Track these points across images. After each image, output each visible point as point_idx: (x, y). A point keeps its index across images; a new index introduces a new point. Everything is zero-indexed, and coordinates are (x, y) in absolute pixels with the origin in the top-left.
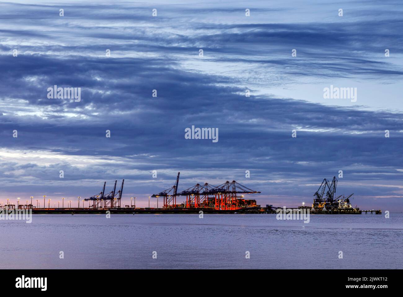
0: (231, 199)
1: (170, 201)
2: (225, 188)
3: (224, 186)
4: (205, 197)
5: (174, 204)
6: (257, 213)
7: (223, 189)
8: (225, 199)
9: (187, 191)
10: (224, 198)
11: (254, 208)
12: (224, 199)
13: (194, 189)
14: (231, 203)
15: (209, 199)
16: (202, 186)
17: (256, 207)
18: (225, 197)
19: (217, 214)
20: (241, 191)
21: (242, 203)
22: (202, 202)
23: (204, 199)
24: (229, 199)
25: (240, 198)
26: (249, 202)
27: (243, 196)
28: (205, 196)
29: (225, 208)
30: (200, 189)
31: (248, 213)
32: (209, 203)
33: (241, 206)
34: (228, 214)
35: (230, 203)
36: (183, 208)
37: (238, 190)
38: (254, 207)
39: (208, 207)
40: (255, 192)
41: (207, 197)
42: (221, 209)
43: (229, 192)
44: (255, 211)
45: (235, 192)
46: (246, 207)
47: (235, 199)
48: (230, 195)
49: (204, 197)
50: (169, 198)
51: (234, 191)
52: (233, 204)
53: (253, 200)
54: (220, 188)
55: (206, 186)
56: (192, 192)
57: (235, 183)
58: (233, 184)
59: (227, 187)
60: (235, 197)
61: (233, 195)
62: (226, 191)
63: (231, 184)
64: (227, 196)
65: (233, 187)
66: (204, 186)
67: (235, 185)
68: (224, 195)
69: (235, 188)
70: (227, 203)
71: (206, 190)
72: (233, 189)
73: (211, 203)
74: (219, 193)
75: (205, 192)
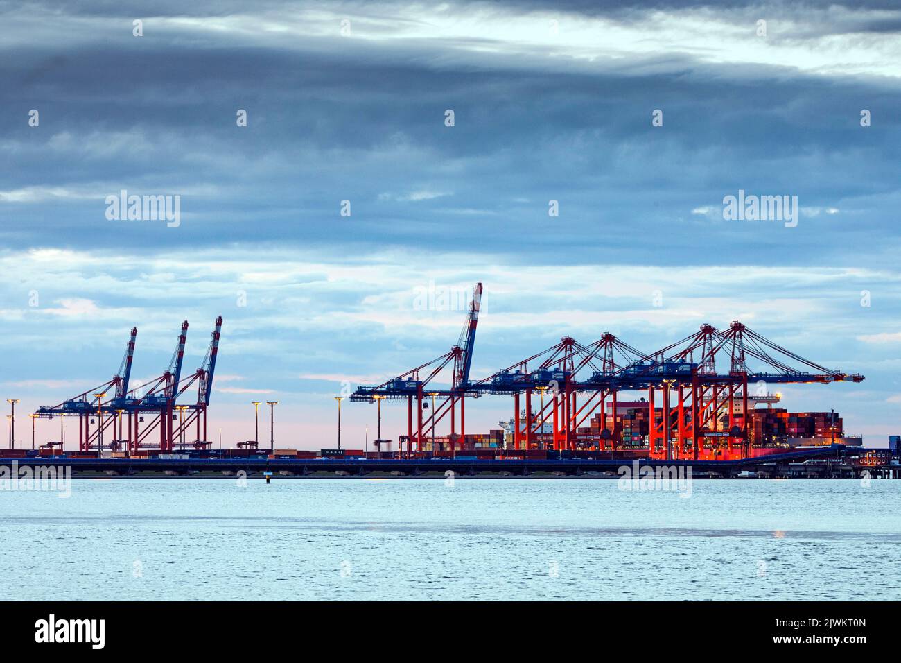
0: (726, 410)
1: (436, 417)
2: (696, 357)
3: (689, 350)
4: (602, 402)
5: (458, 431)
6: (844, 475)
7: (688, 360)
8: (696, 409)
9: (518, 373)
10: (689, 403)
11: (835, 452)
12: (690, 409)
13: (548, 363)
14: (725, 426)
15: (623, 411)
16: (585, 349)
17: (842, 447)
18: (696, 399)
20: (772, 371)
21: (776, 425)
22: (587, 424)
23: (598, 410)
24: (716, 409)
25: (764, 406)
26: (810, 423)
27: (779, 394)
28: (603, 397)
29: (696, 452)
30: (577, 359)
31: (805, 477)
32: (619, 427)
33: (770, 441)
34: (707, 477)
35: (720, 427)
36: (498, 453)
37: (754, 366)
38: (833, 444)
39: (615, 446)
40: (839, 377)
41: (609, 399)
42: (675, 456)
43: (713, 380)
44: (836, 468)
45: (741, 378)
46: (792, 449)
47: (742, 412)
48: (719, 389)
49: (598, 398)
50: (435, 403)
51: (738, 373)
52: (732, 435)
53: (829, 416)
54: (670, 359)
55: (604, 347)
56: (542, 375)
57: (742, 333)
58: (735, 339)
59: (703, 354)
60: (742, 398)
61: (732, 391)
62: (699, 371)
63: (725, 338)
64: (705, 395)
65: (733, 352)
66: (597, 347)
67: (744, 341)
68: (690, 389)
69: (744, 359)
70: (705, 426)
71: (604, 368)
72: (733, 364)
73: (631, 427)
74: (668, 381)
75: (600, 376)
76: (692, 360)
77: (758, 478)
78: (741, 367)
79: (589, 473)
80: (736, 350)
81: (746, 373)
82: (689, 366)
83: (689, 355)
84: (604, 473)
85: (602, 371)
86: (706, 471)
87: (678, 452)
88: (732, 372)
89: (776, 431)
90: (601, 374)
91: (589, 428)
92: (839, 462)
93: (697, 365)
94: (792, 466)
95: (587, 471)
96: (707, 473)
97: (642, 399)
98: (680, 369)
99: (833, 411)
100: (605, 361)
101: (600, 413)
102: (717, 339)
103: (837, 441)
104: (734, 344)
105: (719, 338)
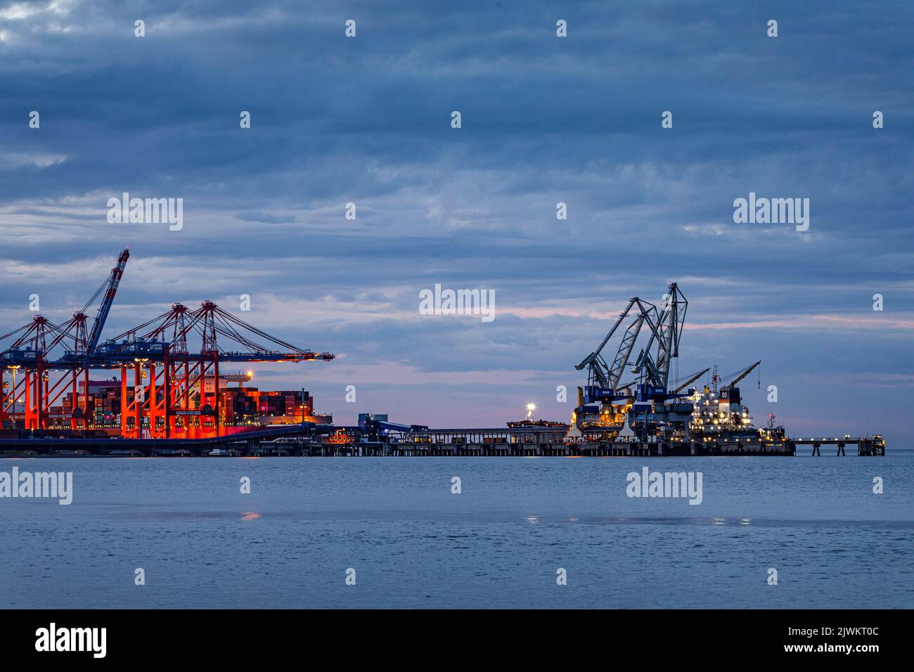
0: (197, 389)
2: (168, 336)
3: (161, 329)
4: (74, 381)
6: (314, 452)
7: (160, 340)
8: (168, 386)
10: (161, 381)
11: (305, 429)
12: (162, 388)
13: (20, 342)
14: (197, 404)
15: (93, 390)
16: (57, 328)
17: (312, 425)
18: (168, 379)
19: (129, 455)
20: (244, 350)
21: (247, 404)
23: (70, 389)
24: (188, 387)
26: (280, 402)
27: (250, 374)
28: (75, 374)
29: (168, 430)
30: (49, 338)
31: (276, 455)
32: (91, 406)
33: (240, 420)
34: (179, 455)
35: (192, 405)
37: (225, 345)
38: (303, 422)
39: (87, 425)
42: (147, 435)
43: (186, 358)
44: (306, 446)
45: (215, 357)
46: (263, 427)
47: (213, 390)
48: (191, 367)
49: (70, 376)
51: (210, 352)
52: (203, 413)
53: (300, 394)
54: (142, 339)
55: (76, 326)
56: (14, 355)
57: (214, 312)
58: (206, 318)
59: (175, 333)
60: (213, 377)
61: (203, 370)
62: (171, 351)
63: (197, 317)
64: (177, 374)
65: (205, 332)
66: (69, 326)
67: (215, 320)
68: (162, 368)
69: (215, 339)
70: (176, 405)
71: (76, 347)
72: (204, 343)
73: (103, 406)
74: (139, 360)
75: (71, 355)
76: (163, 340)
77: (229, 456)
78: (213, 346)
79: (62, 452)
80: (208, 329)
81: (217, 352)
82: (161, 345)
83: (161, 334)
84: (76, 452)
85: (74, 350)
86: (178, 449)
87: (150, 430)
88: (203, 351)
89: (247, 409)
90: (73, 353)
91: (61, 408)
92: (310, 440)
93: (168, 344)
94: (264, 444)
95: (59, 449)
96: (179, 452)
97: (114, 378)
98: (152, 348)
99: (303, 389)
100: (77, 340)
101: (72, 391)
102: (189, 319)
103: (307, 419)
104: (206, 323)
105: (190, 317)
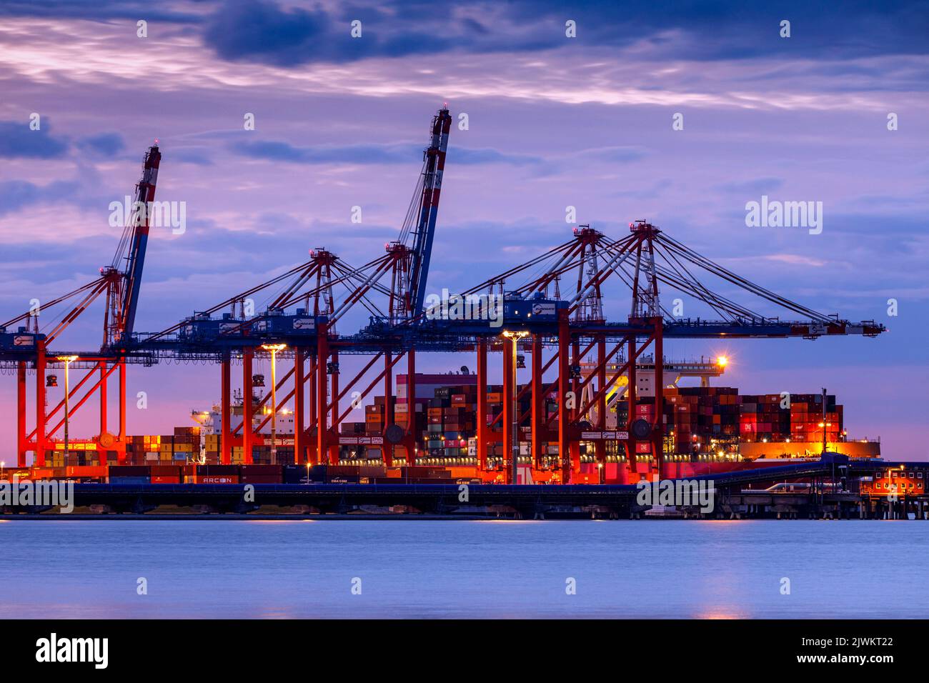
0: (622, 391)
1: (71, 404)
2: (566, 288)
3: (553, 275)
4: (387, 373)
6: (846, 511)
7: (551, 295)
9: (227, 318)
11: (828, 467)
13: (284, 299)
14: (621, 419)
15: (424, 391)
16: (355, 274)
17: (842, 459)
18: (565, 371)
19: (492, 516)
20: (710, 315)
21: (716, 418)
22: (358, 416)
23: (380, 390)
24: (604, 387)
25: (695, 382)
26: (780, 414)
27: (722, 361)
28: (390, 364)
29: (566, 468)
30: (340, 292)
31: (772, 516)
32: (419, 421)
34: (586, 516)
35: (612, 420)
36: (190, 471)
38: (825, 454)
39: (412, 457)
41: (401, 368)
42: (526, 477)
43: (599, 330)
44: (829, 499)
46: (748, 463)
47: (652, 393)
48: (609, 347)
50: (68, 371)
51: (646, 319)
52: (633, 436)
53: (817, 400)
54: (515, 293)
55: (391, 269)
56: (273, 324)
57: (654, 243)
58: (639, 254)
59: (580, 283)
60: (652, 367)
61: (633, 354)
62: (572, 316)
63: (622, 252)
64: (583, 361)
65: (636, 280)
66: (378, 270)
67: (658, 260)
68: (556, 349)
69: (656, 293)
70: (582, 419)
71: (391, 310)
72: (636, 302)
73: (443, 423)
74: (512, 334)
75: (382, 325)
76: (558, 295)
77: (682, 518)
78: (651, 308)
79: (364, 508)
80: (642, 276)
81: (661, 318)
82: (553, 306)
83: (552, 284)
84: (391, 509)
85: (387, 314)
86: (585, 505)
87: (531, 468)
88: (633, 318)
89: (717, 429)
90: (385, 321)
91: (362, 425)
92: (837, 488)
93: (567, 304)
94: (748, 495)
95: (358, 504)
96: (586, 509)
97: (464, 369)
98: (535, 311)
99: (825, 391)
100: (392, 296)
101: (382, 393)
102: (605, 255)
103: (832, 448)
104: (639, 263)
105: (609, 252)
